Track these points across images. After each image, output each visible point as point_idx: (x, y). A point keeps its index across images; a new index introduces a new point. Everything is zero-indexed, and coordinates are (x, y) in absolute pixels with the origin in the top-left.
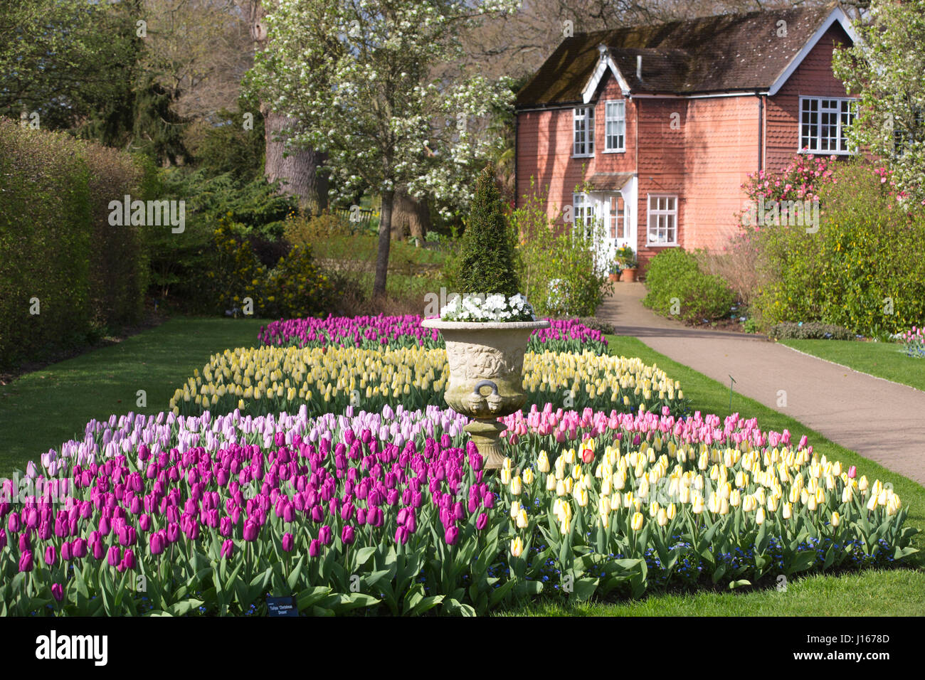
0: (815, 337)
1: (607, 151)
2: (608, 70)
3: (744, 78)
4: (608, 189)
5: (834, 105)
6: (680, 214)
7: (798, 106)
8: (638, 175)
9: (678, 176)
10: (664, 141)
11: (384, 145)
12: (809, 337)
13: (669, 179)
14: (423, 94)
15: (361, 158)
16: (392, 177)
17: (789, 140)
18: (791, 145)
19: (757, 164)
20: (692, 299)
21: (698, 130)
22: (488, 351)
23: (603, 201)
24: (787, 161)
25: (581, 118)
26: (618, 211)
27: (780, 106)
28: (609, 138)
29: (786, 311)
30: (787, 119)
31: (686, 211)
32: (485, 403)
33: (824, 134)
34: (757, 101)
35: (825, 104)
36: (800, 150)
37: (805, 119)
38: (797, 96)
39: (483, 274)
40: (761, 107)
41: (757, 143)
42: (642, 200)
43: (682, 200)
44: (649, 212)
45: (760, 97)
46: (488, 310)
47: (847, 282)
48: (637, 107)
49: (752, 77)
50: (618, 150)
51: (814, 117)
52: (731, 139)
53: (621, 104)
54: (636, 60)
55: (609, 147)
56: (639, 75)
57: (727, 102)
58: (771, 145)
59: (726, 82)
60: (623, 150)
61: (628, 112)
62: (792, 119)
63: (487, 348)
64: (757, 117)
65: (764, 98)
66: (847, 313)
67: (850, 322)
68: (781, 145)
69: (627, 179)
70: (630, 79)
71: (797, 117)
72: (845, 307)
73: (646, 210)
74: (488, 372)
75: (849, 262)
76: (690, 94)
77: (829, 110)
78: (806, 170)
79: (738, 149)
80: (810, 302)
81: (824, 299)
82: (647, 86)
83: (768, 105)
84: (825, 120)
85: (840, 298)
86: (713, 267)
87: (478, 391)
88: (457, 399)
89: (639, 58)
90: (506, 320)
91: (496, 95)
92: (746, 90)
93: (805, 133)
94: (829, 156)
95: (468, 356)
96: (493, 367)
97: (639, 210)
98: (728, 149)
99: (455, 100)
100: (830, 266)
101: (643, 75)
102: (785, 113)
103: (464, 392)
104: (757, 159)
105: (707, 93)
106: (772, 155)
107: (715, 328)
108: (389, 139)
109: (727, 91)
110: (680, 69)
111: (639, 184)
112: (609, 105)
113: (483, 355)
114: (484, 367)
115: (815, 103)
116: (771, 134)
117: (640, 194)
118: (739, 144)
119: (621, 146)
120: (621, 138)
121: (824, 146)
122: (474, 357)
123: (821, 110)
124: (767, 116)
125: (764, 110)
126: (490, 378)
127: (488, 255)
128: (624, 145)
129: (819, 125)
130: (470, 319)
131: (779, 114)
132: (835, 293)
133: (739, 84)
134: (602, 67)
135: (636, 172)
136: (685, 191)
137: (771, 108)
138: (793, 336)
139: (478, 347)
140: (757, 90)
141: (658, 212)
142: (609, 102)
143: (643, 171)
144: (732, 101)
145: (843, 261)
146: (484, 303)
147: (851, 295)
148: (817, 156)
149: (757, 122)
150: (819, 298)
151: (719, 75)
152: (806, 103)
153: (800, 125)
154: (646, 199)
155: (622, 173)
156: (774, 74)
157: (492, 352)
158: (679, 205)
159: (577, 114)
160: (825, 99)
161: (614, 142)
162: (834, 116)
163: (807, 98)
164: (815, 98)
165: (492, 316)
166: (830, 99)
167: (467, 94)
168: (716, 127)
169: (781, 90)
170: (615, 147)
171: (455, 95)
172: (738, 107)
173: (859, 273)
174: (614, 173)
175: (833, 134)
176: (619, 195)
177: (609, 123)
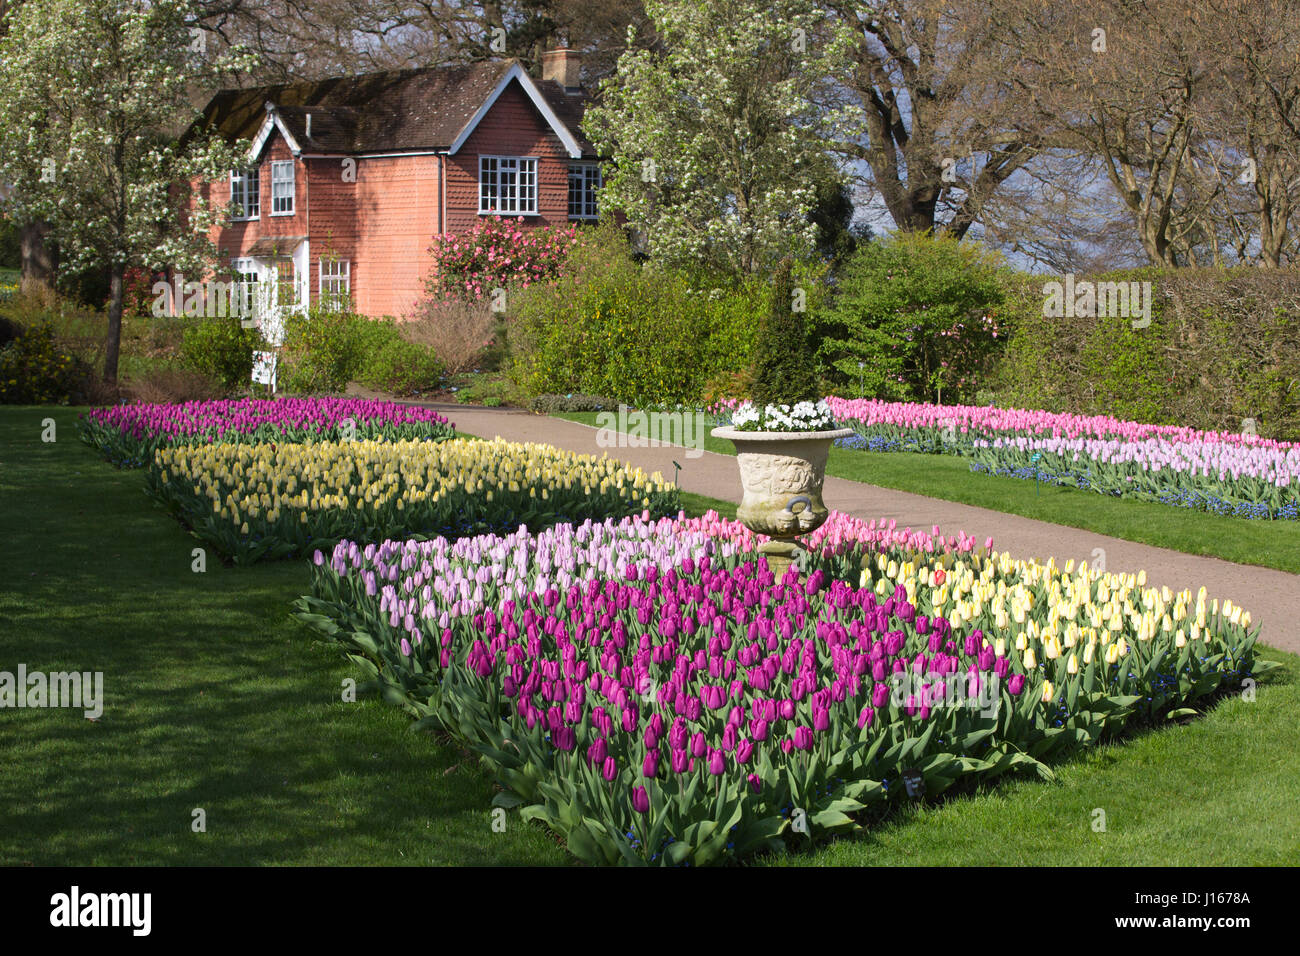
0: (586, 410)
1: (274, 213)
2: (275, 128)
3: (421, 137)
4: (276, 254)
5: (513, 164)
6: (353, 279)
7: (477, 166)
8: (309, 239)
9: (349, 240)
10: (334, 203)
11: (114, 213)
12: (579, 410)
13: (342, 242)
14: (160, 158)
15: (92, 228)
16: (124, 248)
17: (469, 201)
18: (472, 206)
19: (437, 226)
20: (402, 369)
21: (367, 190)
22: (798, 464)
23: (270, 268)
24: (472, 223)
25: (238, 179)
26: (287, 277)
27: (461, 165)
28: (277, 200)
29: (546, 383)
30: (467, 179)
31: (358, 276)
32: (796, 521)
33: (504, 194)
34: (437, 160)
35: (504, 164)
36: (480, 211)
37: (485, 180)
38: (476, 155)
39: (788, 378)
40: (441, 167)
41: (437, 204)
42: (313, 265)
43: (353, 264)
44: (321, 277)
45: (439, 156)
46: (799, 418)
47: (608, 351)
48: (308, 167)
49: (430, 135)
50: (285, 213)
51: (494, 176)
52: (408, 200)
53: (289, 165)
54: (305, 118)
55: (277, 209)
56: (308, 133)
57: (400, 161)
58: (453, 207)
59: (401, 142)
60: (293, 212)
61: (297, 171)
62: (472, 179)
63: (796, 460)
64: (437, 177)
65: (443, 158)
66: (610, 383)
67: (612, 392)
68: (461, 206)
69: (297, 244)
70: (300, 140)
71: (476, 177)
72: (607, 377)
73: (317, 275)
74: (796, 486)
75: (609, 330)
76: (361, 153)
77: (508, 170)
78: (494, 232)
79: (416, 210)
80: (569, 372)
81: (584, 369)
82: (316, 145)
83: (448, 165)
84: (504, 181)
85: (600, 368)
86: (414, 336)
87: (790, 508)
88: (762, 517)
89: (308, 116)
90: (818, 429)
91: (236, 159)
92: (424, 149)
93: (485, 193)
94: (516, 217)
95: (774, 469)
96: (802, 481)
97: (311, 276)
98: (405, 211)
99: (194, 165)
100: (591, 335)
101: (312, 134)
102: (464, 173)
103: (769, 509)
104: (437, 220)
105: (381, 152)
106: (453, 217)
107: (426, 399)
108: (120, 208)
109: (402, 150)
110: (349, 127)
111: (311, 248)
112: (276, 166)
113: (792, 468)
114: (793, 481)
115: (494, 162)
116: (451, 195)
117: (311, 259)
118: (417, 205)
119: (290, 209)
120: (290, 200)
121: (504, 207)
122: (780, 470)
123: (500, 170)
124: (448, 176)
125: (444, 171)
126: (799, 493)
127: (792, 357)
128: (294, 207)
129: (499, 184)
130: (779, 428)
131: (458, 173)
132: (596, 363)
133: (415, 143)
134: (269, 125)
135: (306, 235)
136: (358, 255)
137: (450, 168)
138: (561, 409)
139: (787, 459)
140: (436, 149)
141: (330, 277)
142: (274, 163)
143: (314, 235)
144: (408, 161)
145: (603, 329)
146: (791, 410)
147: (613, 364)
148: (504, 217)
149: (437, 182)
150: (579, 369)
151: (391, 134)
152: (485, 162)
153: (480, 185)
154: (317, 264)
155: (290, 237)
156: (454, 133)
157: (801, 464)
158: (351, 269)
159: (235, 175)
160: (504, 158)
161: (283, 204)
162: (513, 176)
163: (486, 157)
164: (494, 157)
165: (802, 424)
166: (509, 158)
167: (207, 158)
168: (387, 187)
169: (461, 149)
170: (283, 209)
171: (194, 159)
172: (415, 166)
173: (620, 340)
174: (282, 237)
175: (513, 194)
176: (289, 260)
177: (276, 184)
